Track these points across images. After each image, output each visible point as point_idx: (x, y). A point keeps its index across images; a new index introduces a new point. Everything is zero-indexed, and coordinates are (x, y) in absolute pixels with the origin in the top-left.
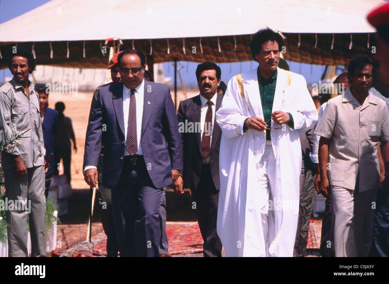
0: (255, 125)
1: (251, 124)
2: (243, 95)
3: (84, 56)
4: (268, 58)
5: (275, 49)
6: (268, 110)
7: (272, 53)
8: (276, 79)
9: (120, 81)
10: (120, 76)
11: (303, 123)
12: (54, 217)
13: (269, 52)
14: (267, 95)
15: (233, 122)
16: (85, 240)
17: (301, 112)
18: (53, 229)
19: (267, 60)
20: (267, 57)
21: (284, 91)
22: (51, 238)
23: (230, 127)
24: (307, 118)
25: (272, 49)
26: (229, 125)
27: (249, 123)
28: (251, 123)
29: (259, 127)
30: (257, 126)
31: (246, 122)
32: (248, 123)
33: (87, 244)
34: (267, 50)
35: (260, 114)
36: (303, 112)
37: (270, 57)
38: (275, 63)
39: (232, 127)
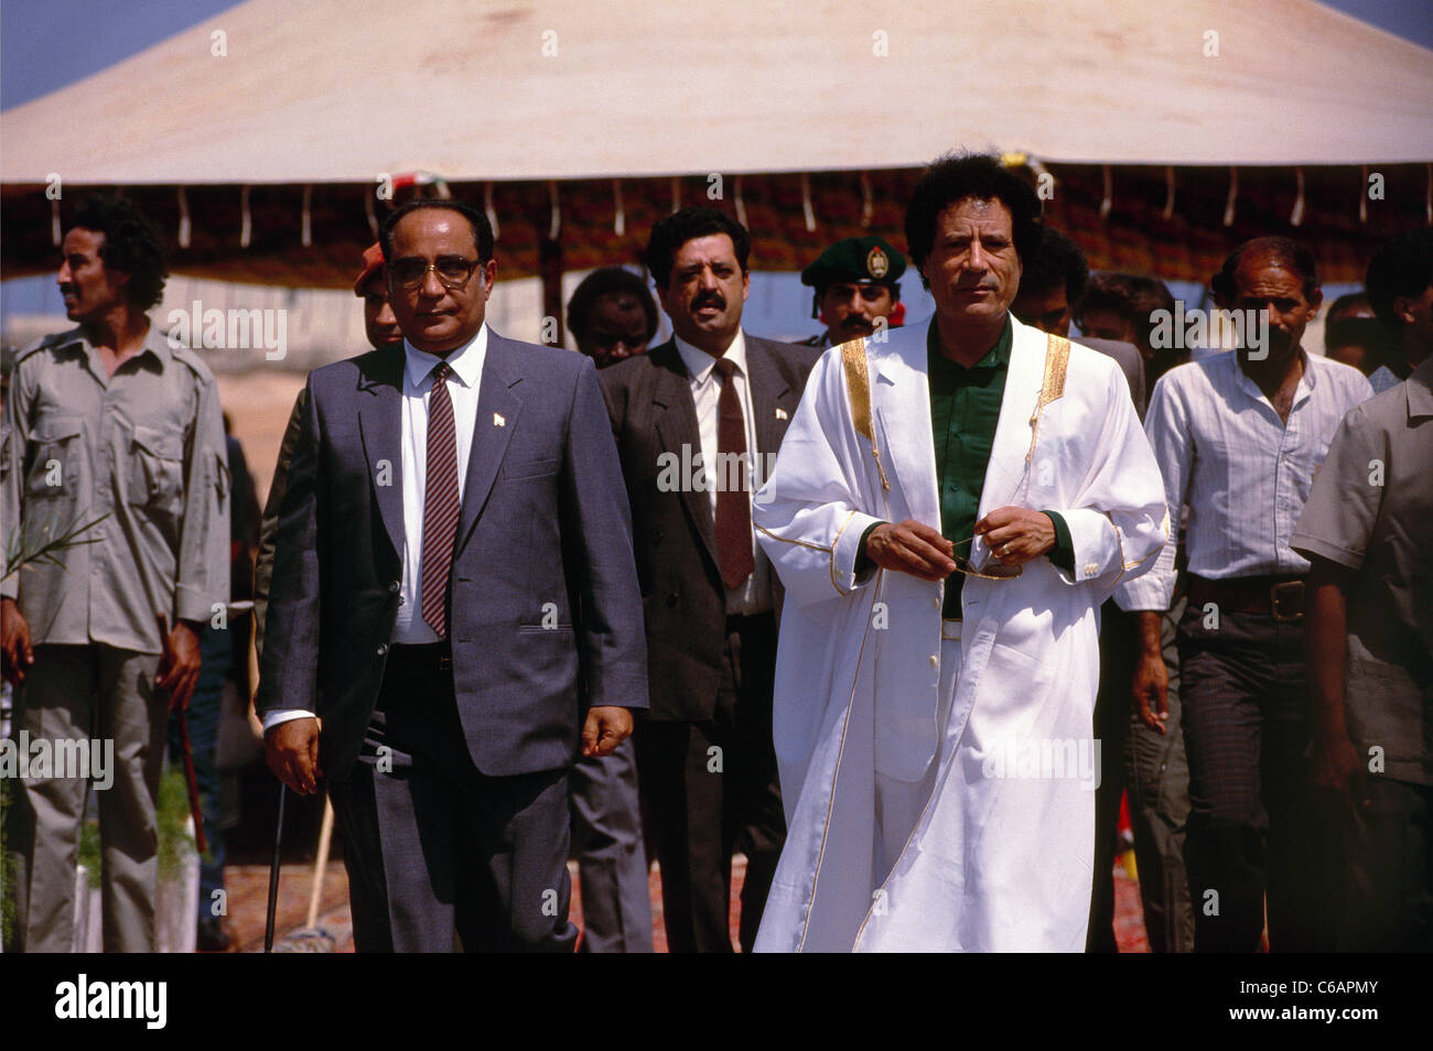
0: (910, 553)
1: (892, 551)
2: (863, 426)
3: (306, 239)
4: (960, 266)
5: (988, 232)
6: (962, 497)
7: (977, 245)
8: (1003, 368)
9: (393, 339)
10: (392, 319)
11: (1110, 553)
12: (187, 838)
13: (964, 243)
14: (963, 431)
15: (818, 539)
16: (303, 923)
17: (1107, 509)
18: (183, 884)
19: (956, 277)
20: (954, 262)
21: (1036, 421)
22: (175, 915)
23: (807, 559)
24: (1128, 535)
25: (976, 230)
26: (804, 549)
27: (883, 546)
28: (894, 546)
29: (926, 564)
30: (919, 558)
31: (869, 539)
32: (876, 543)
33: (309, 940)
34: (957, 234)
35: (927, 510)
36: (1114, 510)
37: (966, 264)
38: (991, 293)
39: (814, 560)
